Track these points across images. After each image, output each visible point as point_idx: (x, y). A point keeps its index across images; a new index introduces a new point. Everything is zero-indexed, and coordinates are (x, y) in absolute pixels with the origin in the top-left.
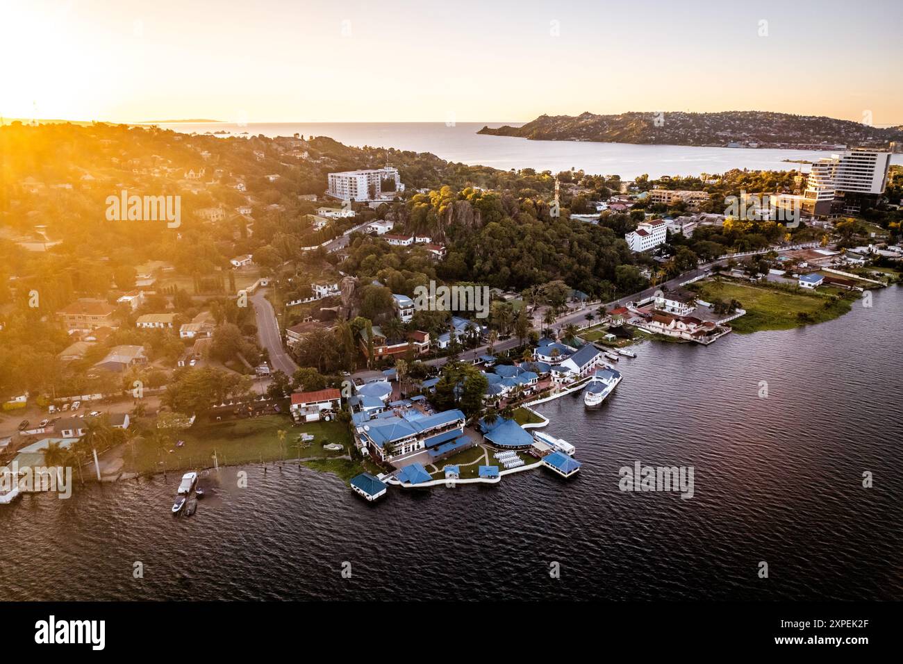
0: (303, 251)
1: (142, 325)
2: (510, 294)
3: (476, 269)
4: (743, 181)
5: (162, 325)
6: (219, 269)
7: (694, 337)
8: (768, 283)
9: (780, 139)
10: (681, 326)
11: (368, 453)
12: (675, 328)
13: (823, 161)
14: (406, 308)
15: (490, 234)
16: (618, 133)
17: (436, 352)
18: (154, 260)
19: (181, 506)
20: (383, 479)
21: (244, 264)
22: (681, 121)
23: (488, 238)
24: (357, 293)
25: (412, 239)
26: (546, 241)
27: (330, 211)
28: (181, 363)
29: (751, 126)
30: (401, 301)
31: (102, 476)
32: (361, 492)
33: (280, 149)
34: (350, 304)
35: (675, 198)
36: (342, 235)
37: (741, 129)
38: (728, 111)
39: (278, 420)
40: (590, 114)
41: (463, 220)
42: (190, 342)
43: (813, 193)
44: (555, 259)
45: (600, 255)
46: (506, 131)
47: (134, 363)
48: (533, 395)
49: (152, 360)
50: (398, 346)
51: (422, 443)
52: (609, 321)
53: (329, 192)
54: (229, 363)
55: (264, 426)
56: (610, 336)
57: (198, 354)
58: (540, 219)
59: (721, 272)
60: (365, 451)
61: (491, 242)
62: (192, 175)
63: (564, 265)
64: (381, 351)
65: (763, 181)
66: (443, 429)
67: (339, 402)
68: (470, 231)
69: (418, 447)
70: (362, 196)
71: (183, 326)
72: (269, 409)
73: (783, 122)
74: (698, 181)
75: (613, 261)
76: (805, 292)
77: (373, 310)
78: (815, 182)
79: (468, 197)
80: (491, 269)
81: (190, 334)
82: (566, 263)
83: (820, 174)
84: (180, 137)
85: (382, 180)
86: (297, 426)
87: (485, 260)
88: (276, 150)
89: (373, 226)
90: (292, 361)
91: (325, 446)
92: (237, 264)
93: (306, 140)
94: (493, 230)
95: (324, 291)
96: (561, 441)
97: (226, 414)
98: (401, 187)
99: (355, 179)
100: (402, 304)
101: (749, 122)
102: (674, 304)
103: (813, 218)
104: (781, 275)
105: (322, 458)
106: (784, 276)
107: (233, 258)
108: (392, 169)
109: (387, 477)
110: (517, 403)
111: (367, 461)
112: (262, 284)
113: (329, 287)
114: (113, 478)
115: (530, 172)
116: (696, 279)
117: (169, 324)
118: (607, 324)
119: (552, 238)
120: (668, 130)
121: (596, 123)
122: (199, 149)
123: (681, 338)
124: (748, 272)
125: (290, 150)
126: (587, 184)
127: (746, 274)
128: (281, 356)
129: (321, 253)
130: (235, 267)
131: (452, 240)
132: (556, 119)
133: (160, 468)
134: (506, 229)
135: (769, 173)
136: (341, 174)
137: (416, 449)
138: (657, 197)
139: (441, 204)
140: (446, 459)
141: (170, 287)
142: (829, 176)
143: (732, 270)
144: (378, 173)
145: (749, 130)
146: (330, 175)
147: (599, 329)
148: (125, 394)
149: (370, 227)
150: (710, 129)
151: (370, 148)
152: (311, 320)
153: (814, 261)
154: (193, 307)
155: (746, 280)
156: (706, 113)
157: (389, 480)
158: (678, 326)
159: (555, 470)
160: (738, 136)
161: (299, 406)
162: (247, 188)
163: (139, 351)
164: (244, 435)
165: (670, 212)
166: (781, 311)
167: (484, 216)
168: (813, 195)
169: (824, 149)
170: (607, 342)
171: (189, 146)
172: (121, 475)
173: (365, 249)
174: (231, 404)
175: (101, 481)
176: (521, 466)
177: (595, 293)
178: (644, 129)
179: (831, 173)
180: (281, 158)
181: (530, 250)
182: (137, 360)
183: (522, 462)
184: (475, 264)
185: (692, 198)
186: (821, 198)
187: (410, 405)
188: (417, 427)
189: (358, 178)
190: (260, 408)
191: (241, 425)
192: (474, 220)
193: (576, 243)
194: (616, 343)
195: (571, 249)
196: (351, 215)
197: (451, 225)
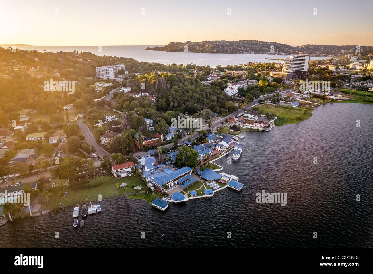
0: (95, 101)
1: (29, 139)
2: (186, 115)
3: (171, 106)
4: (256, 67)
5: (39, 138)
6: (58, 111)
7: (263, 128)
8: (281, 106)
9: (261, 51)
10: (258, 125)
11: (154, 189)
12: (255, 125)
13: (287, 59)
14: (150, 124)
15: (175, 91)
16: (202, 49)
17: (165, 142)
18: (26, 108)
19: (77, 224)
20: (165, 200)
21: (69, 108)
22: (225, 44)
23: (174, 93)
24: (128, 119)
25: (140, 94)
26: (197, 93)
27: (101, 84)
28: (54, 155)
29: (250, 46)
30: (148, 121)
31: (32, 214)
32: (158, 207)
33: (70, 57)
34: (125, 123)
35: (236, 74)
36: (109, 93)
37: (247, 47)
38: (242, 40)
39: (108, 178)
40: (190, 42)
41: (162, 86)
42: (56, 145)
43: (286, 71)
44: (202, 100)
45: (218, 98)
46: (157, 49)
47: (30, 157)
48: (212, 157)
49: (38, 155)
50: (151, 140)
51: (176, 182)
52: (229, 124)
53: (97, 75)
54: (76, 154)
55: (102, 181)
56: (232, 130)
57: (61, 151)
58: (192, 84)
59: (262, 102)
60: (152, 188)
61: (176, 95)
62: (33, 69)
63: (205, 103)
64: (144, 143)
65: (264, 67)
66: (184, 175)
67: (134, 167)
68: (166, 90)
69: (175, 184)
70: (112, 76)
71: (50, 138)
72: (102, 173)
73: (262, 44)
74: (240, 67)
75: (223, 100)
76: (295, 109)
77: (137, 126)
78: (285, 67)
79: (163, 76)
80: (177, 105)
81: (55, 142)
82: (206, 102)
83: (287, 64)
84: (23, 52)
85: (119, 69)
86: (118, 180)
87: (174, 102)
88: (69, 58)
89: (122, 89)
90: (105, 151)
91: (134, 188)
92: (66, 108)
93: (79, 53)
94: (175, 89)
95: (110, 119)
96: (232, 176)
97: (83, 177)
98: (127, 73)
99: (108, 69)
100: (149, 122)
101: (249, 44)
102: (251, 116)
103: (286, 80)
104: (284, 103)
105: (135, 193)
106: (285, 103)
107: (63, 106)
108: (122, 65)
109: (167, 199)
110: (207, 161)
111: (155, 192)
112: (80, 117)
113: (112, 117)
114: (38, 214)
115: (175, 65)
116: (254, 105)
117: (43, 138)
118: (228, 126)
119: (199, 92)
120: (221, 48)
121: (193, 45)
122: (33, 58)
123: (258, 129)
124: (272, 102)
125: (74, 57)
126: (199, 69)
127: (271, 103)
128: (99, 148)
129: (103, 102)
130: (65, 110)
131: (158, 94)
132: (177, 43)
133: (60, 206)
134: (181, 89)
135: (265, 63)
136: (102, 68)
137: (174, 185)
138: (229, 74)
139: (152, 79)
140: (188, 188)
141: (38, 121)
142: (290, 64)
143: (266, 101)
144: (117, 67)
145: (249, 47)
146: (96, 68)
147: (226, 128)
148: (30, 172)
149: (121, 90)
150: (236, 47)
151: (106, 56)
152: (109, 132)
153: (293, 97)
154: (51, 129)
155: (272, 105)
156: (233, 41)
157: (168, 200)
158: (257, 125)
159: (233, 188)
160: (246, 50)
161: (117, 171)
162: (60, 75)
163: (32, 151)
164: (95, 186)
165: (236, 80)
166: (289, 117)
167: (171, 84)
168: (286, 72)
169: (278, 54)
170: (231, 133)
171: (28, 56)
172: (41, 212)
173: (124, 99)
174: (84, 172)
175: (32, 216)
176: (220, 188)
177: (220, 113)
178: (212, 47)
179: (290, 63)
180: (71, 61)
181: (191, 97)
182: (32, 156)
183: (219, 186)
184: (170, 104)
185: (242, 74)
186: (289, 73)
187: (165, 166)
188: (174, 175)
189: (110, 69)
190: (98, 173)
191: (92, 182)
192: (167, 86)
193: (208, 93)
194: (235, 133)
195: (207, 96)
196: (111, 85)
197: (157, 88)
